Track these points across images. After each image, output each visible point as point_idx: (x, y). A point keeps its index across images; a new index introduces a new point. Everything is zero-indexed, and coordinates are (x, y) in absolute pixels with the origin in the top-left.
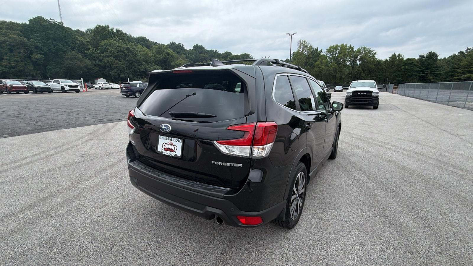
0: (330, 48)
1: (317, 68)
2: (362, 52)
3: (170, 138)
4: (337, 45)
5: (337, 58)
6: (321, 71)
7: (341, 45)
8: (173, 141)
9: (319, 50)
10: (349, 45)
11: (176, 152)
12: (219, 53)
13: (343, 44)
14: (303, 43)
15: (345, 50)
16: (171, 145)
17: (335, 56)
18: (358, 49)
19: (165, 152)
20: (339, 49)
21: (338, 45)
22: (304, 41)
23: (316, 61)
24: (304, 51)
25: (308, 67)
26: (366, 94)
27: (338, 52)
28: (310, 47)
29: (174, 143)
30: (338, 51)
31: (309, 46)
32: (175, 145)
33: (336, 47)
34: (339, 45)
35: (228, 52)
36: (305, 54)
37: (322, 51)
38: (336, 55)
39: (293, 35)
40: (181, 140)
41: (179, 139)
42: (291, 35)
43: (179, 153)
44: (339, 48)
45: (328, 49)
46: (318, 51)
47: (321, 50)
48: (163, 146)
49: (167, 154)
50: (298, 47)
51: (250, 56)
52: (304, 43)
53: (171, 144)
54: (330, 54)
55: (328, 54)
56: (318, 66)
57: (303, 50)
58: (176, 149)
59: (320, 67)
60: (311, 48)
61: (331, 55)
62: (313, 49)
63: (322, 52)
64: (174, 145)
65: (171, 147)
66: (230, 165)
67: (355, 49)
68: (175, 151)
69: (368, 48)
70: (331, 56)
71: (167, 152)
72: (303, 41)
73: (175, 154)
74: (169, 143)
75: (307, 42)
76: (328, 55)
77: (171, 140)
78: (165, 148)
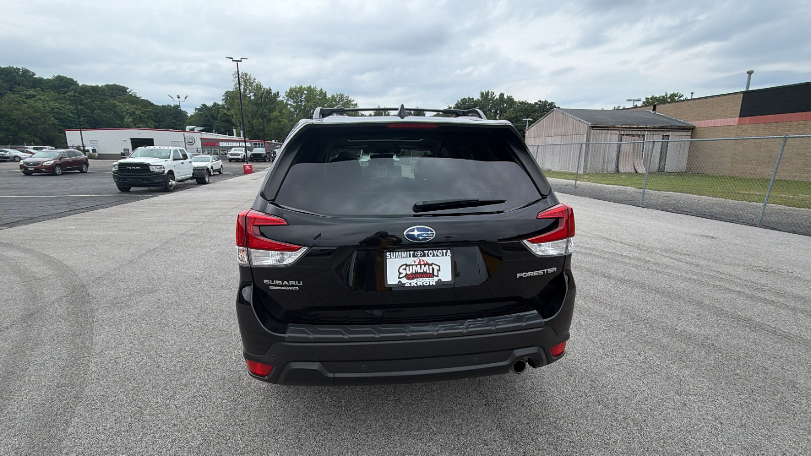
0: (291, 90)
1: (275, 122)
2: (339, 102)
3: (419, 253)
4: (301, 86)
5: (305, 108)
6: (282, 128)
7: (308, 88)
8: (428, 256)
9: (274, 91)
10: (318, 89)
11: (437, 276)
12: (35, 77)
13: (310, 87)
14: (244, 77)
15: (314, 96)
16: (423, 266)
17: (301, 104)
18: (333, 96)
19: (410, 281)
20: (305, 94)
21: (303, 87)
22: (246, 75)
23: (271, 111)
24: (248, 91)
25: (260, 119)
26: (139, 168)
27: (305, 98)
28: (257, 85)
29: (430, 260)
30: (304, 96)
31: (254, 84)
32: (433, 263)
33: (301, 90)
34: (305, 88)
35: (66, 78)
36: (250, 97)
37: (278, 95)
38: (301, 102)
39: (241, 61)
40: (449, 251)
41: (444, 251)
42: (237, 61)
43: (446, 275)
44: (306, 92)
45: (288, 91)
46: (272, 94)
47: (276, 92)
48: (401, 271)
49: (416, 284)
50: (234, 83)
51: (128, 91)
52: (246, 77)
53: (422, 263)
54: (292, 101)
55: (290, 100)
56: (277, 120)
57: (245, 90)
58: (439, 270)
59: (280, 122)
60: (259, 87)
61: (294, 102)
62: (262, 90)
63: (280, 97)
64: (430, 263)
65: (426, 269)
66: (542, 273)
67: (329, 96)
68: (436, 273)
69: (345, 96)
70: (295, 104)
71: (415, 280)
72: (242, 73)
73: (436, 279)
74: (417, 263)
75: (251, 77)
76: (290, 102)
77: (424, 255)
78: (407, 274)
